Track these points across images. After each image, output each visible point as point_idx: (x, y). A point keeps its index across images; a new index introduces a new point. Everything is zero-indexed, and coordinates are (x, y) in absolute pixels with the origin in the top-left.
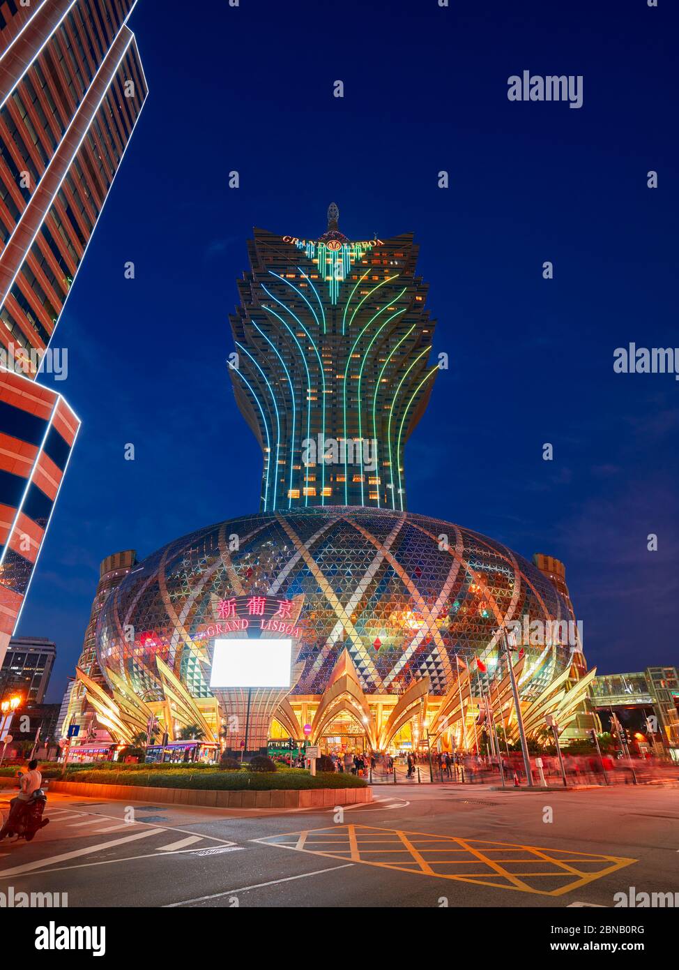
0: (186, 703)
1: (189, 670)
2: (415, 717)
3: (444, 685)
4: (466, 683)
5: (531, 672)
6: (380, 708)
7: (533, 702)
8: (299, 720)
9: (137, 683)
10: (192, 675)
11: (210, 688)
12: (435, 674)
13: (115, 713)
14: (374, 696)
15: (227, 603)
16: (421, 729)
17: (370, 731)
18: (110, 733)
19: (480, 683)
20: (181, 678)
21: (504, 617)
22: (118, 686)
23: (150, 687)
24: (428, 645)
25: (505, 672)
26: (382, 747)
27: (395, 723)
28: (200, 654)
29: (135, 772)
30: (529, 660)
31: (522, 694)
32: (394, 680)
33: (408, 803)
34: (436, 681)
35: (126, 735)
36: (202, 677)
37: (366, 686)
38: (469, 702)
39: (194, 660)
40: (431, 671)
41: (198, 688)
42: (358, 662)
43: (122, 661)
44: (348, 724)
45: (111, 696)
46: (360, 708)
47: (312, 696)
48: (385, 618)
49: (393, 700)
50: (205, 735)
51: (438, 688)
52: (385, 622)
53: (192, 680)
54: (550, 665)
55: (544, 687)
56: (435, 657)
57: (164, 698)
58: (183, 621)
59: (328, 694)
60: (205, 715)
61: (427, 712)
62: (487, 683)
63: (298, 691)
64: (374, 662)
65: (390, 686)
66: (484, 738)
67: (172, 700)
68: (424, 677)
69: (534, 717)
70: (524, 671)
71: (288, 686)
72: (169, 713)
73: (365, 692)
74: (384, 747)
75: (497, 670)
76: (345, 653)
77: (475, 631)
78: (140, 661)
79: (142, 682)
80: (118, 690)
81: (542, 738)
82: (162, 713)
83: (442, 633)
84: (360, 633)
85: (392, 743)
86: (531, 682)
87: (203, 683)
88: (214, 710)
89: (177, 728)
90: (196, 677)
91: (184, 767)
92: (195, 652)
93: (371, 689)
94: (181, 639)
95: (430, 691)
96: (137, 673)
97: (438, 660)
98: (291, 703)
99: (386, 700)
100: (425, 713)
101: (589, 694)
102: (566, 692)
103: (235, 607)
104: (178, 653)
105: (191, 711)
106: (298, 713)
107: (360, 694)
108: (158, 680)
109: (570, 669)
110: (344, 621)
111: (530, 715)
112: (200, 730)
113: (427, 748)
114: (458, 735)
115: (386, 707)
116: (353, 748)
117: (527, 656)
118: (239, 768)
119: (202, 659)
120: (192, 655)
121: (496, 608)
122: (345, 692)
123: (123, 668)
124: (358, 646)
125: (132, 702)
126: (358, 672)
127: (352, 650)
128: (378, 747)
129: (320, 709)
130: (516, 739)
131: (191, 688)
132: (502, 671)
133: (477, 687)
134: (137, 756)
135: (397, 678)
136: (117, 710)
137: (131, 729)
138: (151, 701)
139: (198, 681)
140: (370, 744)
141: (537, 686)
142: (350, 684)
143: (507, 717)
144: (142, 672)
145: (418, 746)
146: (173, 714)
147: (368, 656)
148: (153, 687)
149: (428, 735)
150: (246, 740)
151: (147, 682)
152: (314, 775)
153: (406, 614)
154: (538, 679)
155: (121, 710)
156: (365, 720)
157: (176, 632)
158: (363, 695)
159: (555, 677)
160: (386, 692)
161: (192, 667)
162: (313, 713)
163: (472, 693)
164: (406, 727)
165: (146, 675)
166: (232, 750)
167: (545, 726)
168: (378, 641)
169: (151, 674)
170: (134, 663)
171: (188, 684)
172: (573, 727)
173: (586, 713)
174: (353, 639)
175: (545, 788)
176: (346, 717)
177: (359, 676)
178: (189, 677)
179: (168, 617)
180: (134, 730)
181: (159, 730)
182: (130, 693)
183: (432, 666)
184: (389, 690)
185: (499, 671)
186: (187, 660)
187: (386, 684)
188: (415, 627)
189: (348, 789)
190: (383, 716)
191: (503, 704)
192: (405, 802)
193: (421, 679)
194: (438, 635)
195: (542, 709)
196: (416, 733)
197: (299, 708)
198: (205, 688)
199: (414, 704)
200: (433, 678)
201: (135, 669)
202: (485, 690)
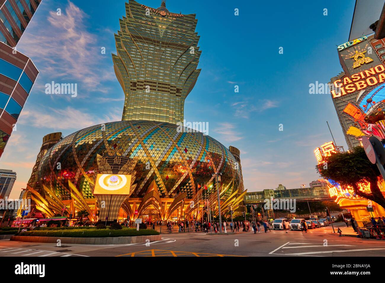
0: (81, 201)
1: (84, 187)
2: (180, 207)
3: (192, 195)
4: (200, 194)
5: (224, 190)
6: (166, 203)
7: (224, 202)
8: (132, 208)
9: (58, 192)
10: (85, 189)
11: (94, 195)
12: (189, 190)
13: (45, 205)
14: (164, 199)
15: (104, 159)
16: (182, 212)
17: (161, 213)
18: (43, 214)
19: (205, 194)
20: (80, 190)
21: (216, 169)
22: (48, 193)
23: (64, 194)
24: (187, 179)
25: (215, 190)
26: (165, 219)
27: (172, 209)
28: (89, 180)
29: (56, 231)
30: (224, 186)
31: (221, 198)
32: (173, 193)
33: (175, 240)
34: (189, 193)
35: (51, 215)
36: (90, 190)
37: (161, 195)
38: (201, 201)
39: (86, 182)
40: (187, 189)
41: (87, 194)
42: (159, 185)
43: (51, 182)
44: (153, 210)
45: (44, 198)
46: (158, 203)
47: (138, 198)
48: (171, 168)
49: (172, 200)
50: (89, 214)
51: (190, 196)
52: (171, 169)
53: (85, 191)
54: (231, 188)
55: (229, 196)
56: (189, 184)
57: (71, 198)
58: (82, 165)
59: (145, 198)
60: (90, 206)
61: (185, 205)
62: (208, 194)
63: (132, 196)
64: (165, 185)
65: (171, 195)
66: (205, 215)
67: (75, 200)
68: (184, 192)
69: (224, 207)
70: (222, 190)
71: (129, 194)
72: (73, 205)
73: (160, 197)
74: (167, 219)
75: (212, 189)
76: (154, 181)
77: (205, 174)
78: (60, 182)
79: (60, 192)
80: (48, 195)
81: (226, 215)
82: (69, 205)
83: (193, 175)
84: (161, 174)
85: (170, 218)
86: (224, 194)
87: (90, 192)
88: (94, 204)
89: (76, 211)
90: (87, 189)
91: (80, 228)
92: (87, 179)
93: (163, 196)
94: (81, 173)
95: (187, 197)
96: (58, 187)
97: (190, 185)
98: (129, 201)
99: (169, 200)
100: (183, 206)
101: (244, 199)
102: (236, 198)
103: (108, 160)
104: (79, 179)
105: (83, 204)
106: (131, 205)
107: (158, 198)
108: (68, 191)
109: (238, 190)
110: (154, 168)
111: (223, 206)
112: (87, 213)
113: (184, 219)
114: (196, 214)
115: (168, 203)
116: (154, 219)
117: (224, 184)
118: (106, 228)
119: (90, 182)
120: (85, 180)
121: (214, 166)
122: (152, 197)
123: (51, 185)
124: (159, 179)
125: (55, 200)
126: (158, 189)
127: (157, 180)
128: (164, 219)
129: (141, 204)
130: (217, 215)
131: (84, 195)
132: (214, 190)
133: (204, 196)
134: (57, 224)
135: (174, 192)
136: (47, 204)
137: (53, 212)
138: (64, 200)
139: (88, 191)
140: (161, 218)
141: (226, 196)
142: (155, 194)
143: (214, 207)
144: (61, 187)
145: (180, 218)
146: (75, 205)
147: (163, 183)
148: (66, 194)
149: (185, 214)
150: (108, 216)
151: (63, 191)
152: (138, 230)
153: (180, 167)
154: (227, 193)
155: (49, 204)
156: (160, 208)
157: (79, 170)
158: (160, 198)
159: (233, 193)
160: (169, 197)
161: (85, 185)
162: (138, 205)
163: (203, 198)
164: (175, 211)
165: (62, 188)
166: (102, 221)
167: (228, 211)
168: (167, 177)
169: (65, 188)
170: (57, 183)
171: (83, 192)
172: (238, 211)
173: (242, 206)
174: (158, 176)
175: (226, 233)
176: (152, 207)
177: (159, 191)
178: (83, 190)
179: (75, 163)
180: (55, 213)
181: (67, 212)
182: (54, 196)
183: (188, 187)
184: (171, 197)
185: (213, 190)
186: (83, 182)
187: (169, 194)
188: (183, 172)
189: (151, 236)
190: (167, 206)
191: (213, 202)
192: (174, 240)
193: (183, 192)
194: (192, 175)
195: (227, 204)
196: (180, 213)
197: (132, 203)
198: (91, 194)
199: (180, 202)
200: (188, 192)
201: (57, 186)
202: (207, 197)
